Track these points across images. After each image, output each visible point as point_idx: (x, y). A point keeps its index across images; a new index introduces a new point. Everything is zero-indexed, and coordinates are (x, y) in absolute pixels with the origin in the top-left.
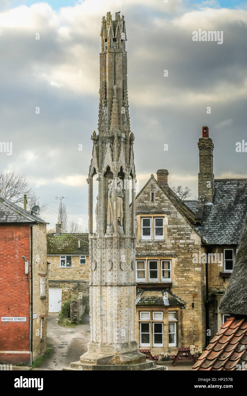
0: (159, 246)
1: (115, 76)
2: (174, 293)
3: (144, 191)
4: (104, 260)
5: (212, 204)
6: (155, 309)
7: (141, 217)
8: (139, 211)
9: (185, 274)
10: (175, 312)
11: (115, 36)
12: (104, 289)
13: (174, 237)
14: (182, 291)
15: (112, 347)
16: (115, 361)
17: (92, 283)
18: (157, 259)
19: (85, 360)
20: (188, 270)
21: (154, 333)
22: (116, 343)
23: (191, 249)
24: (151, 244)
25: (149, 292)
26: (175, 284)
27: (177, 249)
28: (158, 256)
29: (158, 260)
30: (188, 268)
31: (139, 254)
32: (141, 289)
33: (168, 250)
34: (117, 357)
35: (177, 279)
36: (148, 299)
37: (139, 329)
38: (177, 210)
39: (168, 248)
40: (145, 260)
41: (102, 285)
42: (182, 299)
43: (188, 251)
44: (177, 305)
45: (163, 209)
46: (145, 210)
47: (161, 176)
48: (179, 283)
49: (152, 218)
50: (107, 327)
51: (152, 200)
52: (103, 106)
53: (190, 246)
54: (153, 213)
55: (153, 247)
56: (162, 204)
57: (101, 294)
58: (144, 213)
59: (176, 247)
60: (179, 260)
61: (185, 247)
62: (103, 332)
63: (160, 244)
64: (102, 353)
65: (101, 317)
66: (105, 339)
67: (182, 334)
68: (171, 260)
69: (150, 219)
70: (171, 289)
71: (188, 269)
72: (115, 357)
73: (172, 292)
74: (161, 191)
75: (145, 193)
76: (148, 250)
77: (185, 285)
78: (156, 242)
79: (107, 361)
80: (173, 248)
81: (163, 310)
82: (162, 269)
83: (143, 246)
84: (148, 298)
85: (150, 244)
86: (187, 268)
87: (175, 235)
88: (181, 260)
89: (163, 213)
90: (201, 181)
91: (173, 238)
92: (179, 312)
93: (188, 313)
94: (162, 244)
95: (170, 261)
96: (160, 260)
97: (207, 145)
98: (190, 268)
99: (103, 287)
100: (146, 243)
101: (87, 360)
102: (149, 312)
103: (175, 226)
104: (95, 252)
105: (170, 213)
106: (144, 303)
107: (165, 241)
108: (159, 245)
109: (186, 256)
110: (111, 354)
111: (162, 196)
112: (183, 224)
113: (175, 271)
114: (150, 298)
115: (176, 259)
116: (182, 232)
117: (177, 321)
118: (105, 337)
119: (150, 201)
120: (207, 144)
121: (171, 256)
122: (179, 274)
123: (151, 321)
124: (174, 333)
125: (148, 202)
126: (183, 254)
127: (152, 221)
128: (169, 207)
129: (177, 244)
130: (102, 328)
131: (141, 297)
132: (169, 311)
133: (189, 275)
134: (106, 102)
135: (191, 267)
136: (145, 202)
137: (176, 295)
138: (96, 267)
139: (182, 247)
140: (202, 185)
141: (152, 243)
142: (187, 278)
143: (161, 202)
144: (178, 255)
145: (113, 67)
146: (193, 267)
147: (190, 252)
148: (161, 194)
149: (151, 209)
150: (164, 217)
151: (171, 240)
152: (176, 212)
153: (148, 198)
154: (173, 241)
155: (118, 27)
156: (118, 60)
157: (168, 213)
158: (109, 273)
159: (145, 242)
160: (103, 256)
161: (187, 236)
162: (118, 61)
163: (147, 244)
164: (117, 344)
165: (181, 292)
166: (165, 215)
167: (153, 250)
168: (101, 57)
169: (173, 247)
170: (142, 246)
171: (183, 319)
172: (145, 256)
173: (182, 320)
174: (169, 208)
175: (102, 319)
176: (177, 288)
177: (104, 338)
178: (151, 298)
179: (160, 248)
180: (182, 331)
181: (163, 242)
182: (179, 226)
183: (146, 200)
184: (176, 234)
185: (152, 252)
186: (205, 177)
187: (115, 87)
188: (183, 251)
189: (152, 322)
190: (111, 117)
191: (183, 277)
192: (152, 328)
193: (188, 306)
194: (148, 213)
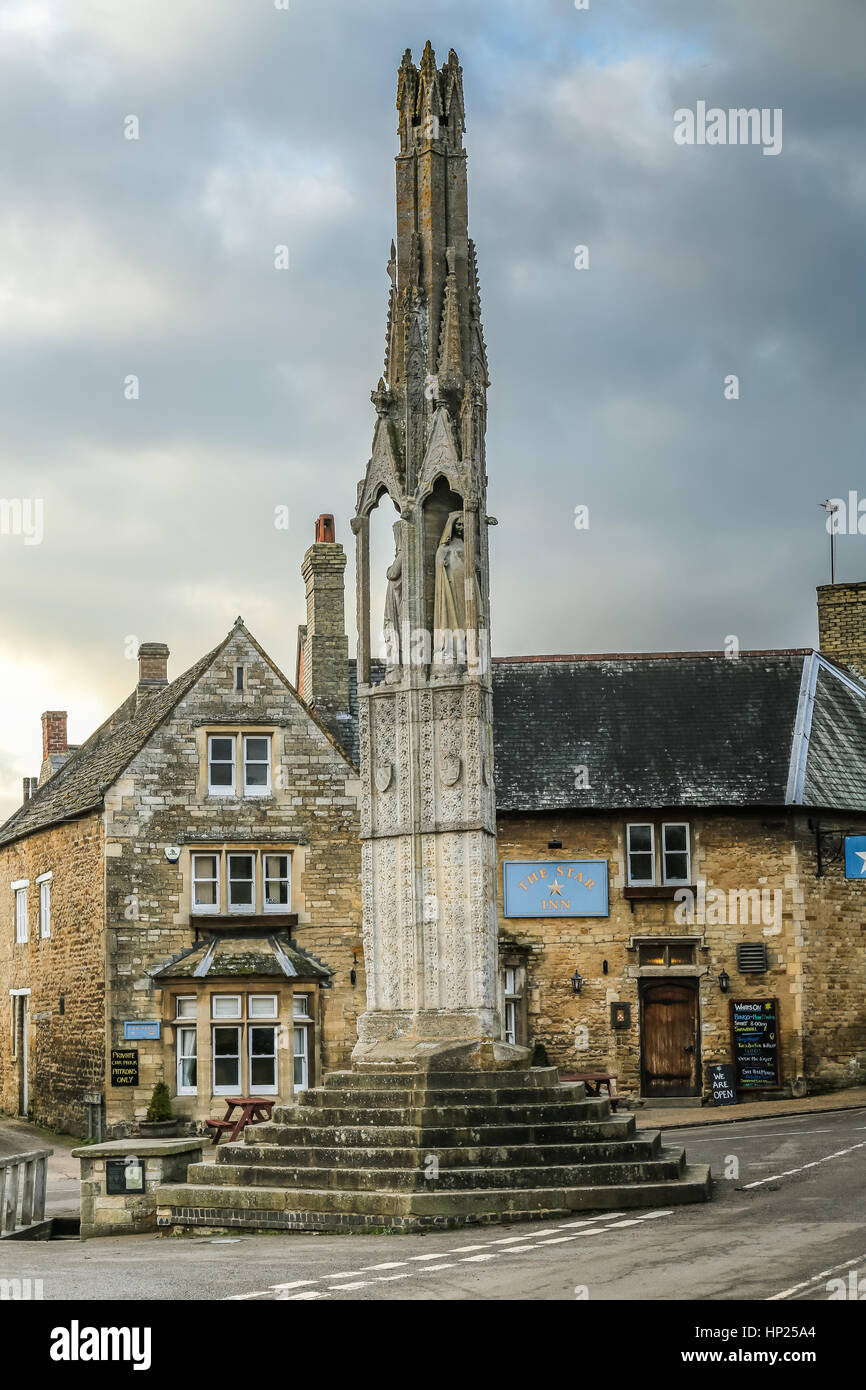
0: (258, 814)
1: (447, 220)
2: (300, 943)
3: (218, 662)
4: (430, 754)
5: (350, 717)
6: (257, 987)
7: (209, 734)
8: (204, 717)
9: (331, 892)
10: (305, 997)
11: (444, 110)
12: (430, 845)
13: (301, 788)
14: (323, 937)
15: (468, 1019)
16: (480, 1061)
17: (373, 832)
18: (253, 849)
19: (376, 1064)
20: (340, 881)
21: (251, 1056)
22: (480, 1005)
23: (346, 823)
24: (236, 808)
25: (233, 941)
26: (305, 918)
27: (310, 823)
28: (257, 840)
29: (255, 852)
30: (340, 875)
31: (204, 836)
32: (208, 935)
33: (285, 824)
34: (486, 1049)
35: (308, 904)
36: (234, 961)
37: (212, 1044)
38: (308, 717)
39: (283, 819)
40: (220, 852)
41: (423, 830)
42: (323, 961)
43: (339, 828)
44: (314, 976)
45: (269, 711)
46: (219, 716)
47: (152, 661)
48: (315, 915)
49: (240, 736)
50: (443, 958)
51: (240, 687)
52: (416, 303)
53: (345, 813)
54: (243, 723)
55: (243, 816)
56: (268, 699)
57: (418, 859)
58: (218, 723)
59: (306, 817)
60: (315, 852)
61: (330, 816)
62: (428, 975)
63: (263, 808)
64: (426, 1039)
65: (420, 930)
66: (436, 995)
67: (324, 1059)
68: (291, 852)
69: (233, 739)
70: (293, 933)
71: (338, 878)
72: (478, 1048)
73: (295, 941)
74: (265, 664)
75: (219, 669)
76: (229, 824)
77: (331, 920)
78: (250, 802)
79: (459, 1061)
80: (299, 820)
81: (280, 988)
82: (265, 879)
83: (215, 814)
84: (234, 958)
85: (233, 808)
86: (335, 876)
87: (302, 783)
88: (320, 852)
89: (269, 722)
90: (320, 656)
91: (299, 791)
92: (316, 997)
93: (339, 1000)
94: (268, 808)
95: (289, 856)
96: (263, 852)
97: (336, 562)
98: (345, 875)
99: (424, 838)
100: (223, 805)
101: (382, 1063)
102: (239, 997)
103: (304, 759)
104: (388, 734)
105: (290, 722)
106: (227, 969)
107: (274, 800)
108: (259, 810)
109: (333, 842)
110: (465, 1041)
111: (266, 676)
112: (325, 753)
113: (303, 882)
114: (241, 956)
115: (307, 850)
116: (321, 777)
117: (310, 1021)
118: (436, 991)
119: (234, 691)
120: (335, 559)
121: (294, 840)
122: (316, 892)
123: (245, 1021)
124: (302, 1055)
125: (226, 691)
126: (327, 835)
127: (239, 746)
128: (285, 707)
129: (308, 808)
130: (422, 963)
131: (214, 954)
132: (295, 993)
133: (340, 892)
134: (422, 294)
135: (347, 871)
136: (219, 691)
137: (307, 951)
138: (393, 779)
139: (321, 818)
140: (322, 667)
141: (241, 804)
142: (336, 901)
143: (264, 692)
144: (311, 840)
145: (443, 197)
146: (353, 871)
147: (345, 829)
148: (263, 672)
149: (237, 712)
150: (271, 734)
151: (292, 797)
152: (305, 722)
153: (229, 681)
154: (298, 801)
155: (452, 85)
156: (455, 177)
157: (285, 725)
158: (451, 795)
159: (220, 802)
160: (422, 744)
161: (335, 788)
162: (456, 181)
163: (225, 808)
164: (483, 1007)
165: (319, 942)
166: (275, 729)
167: (242, 824)
168: (399, 167)
169: (298, 816)
170: (212, 812)
171: (326, 1017)
172: (220, 841)
173: (323, 1019)
174: (287, 711)
175: (420, 936)
176: (308, 931)
177: (429, 994)
178: (244, 958)
179: (263, 818)
180: (323, 1049)
181: (271, 802)
182: (314, 760)
183: (221, 686)
184: (305, 780)
185: (240, 829)
186: (330, 647)
187: (450, 252)
188: (325, 828)
189: (249, 1024)
190: (441, 336)
191: (325, 900)
192: (244, 1041)
193: (340, 980)
194: (227, 723)
